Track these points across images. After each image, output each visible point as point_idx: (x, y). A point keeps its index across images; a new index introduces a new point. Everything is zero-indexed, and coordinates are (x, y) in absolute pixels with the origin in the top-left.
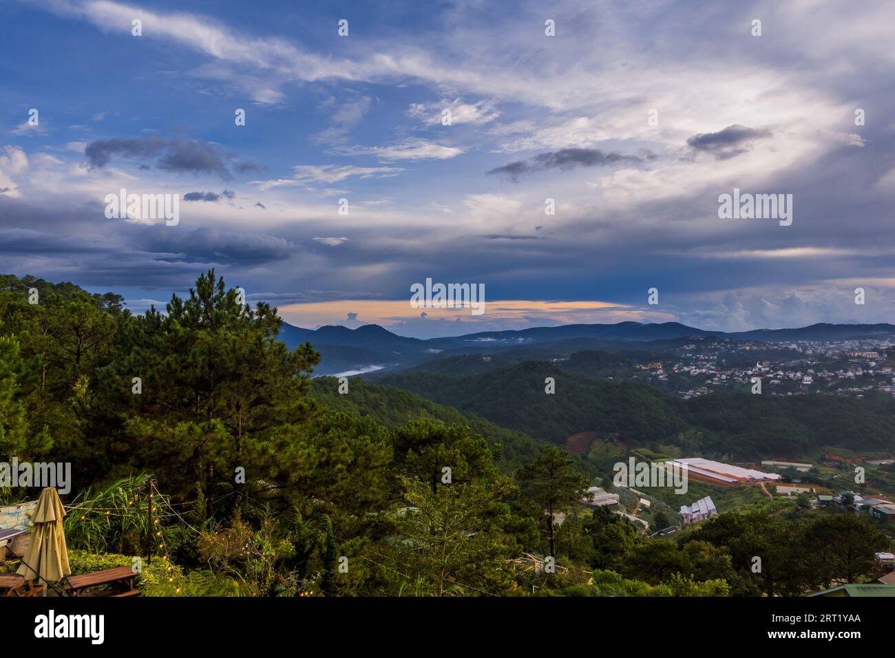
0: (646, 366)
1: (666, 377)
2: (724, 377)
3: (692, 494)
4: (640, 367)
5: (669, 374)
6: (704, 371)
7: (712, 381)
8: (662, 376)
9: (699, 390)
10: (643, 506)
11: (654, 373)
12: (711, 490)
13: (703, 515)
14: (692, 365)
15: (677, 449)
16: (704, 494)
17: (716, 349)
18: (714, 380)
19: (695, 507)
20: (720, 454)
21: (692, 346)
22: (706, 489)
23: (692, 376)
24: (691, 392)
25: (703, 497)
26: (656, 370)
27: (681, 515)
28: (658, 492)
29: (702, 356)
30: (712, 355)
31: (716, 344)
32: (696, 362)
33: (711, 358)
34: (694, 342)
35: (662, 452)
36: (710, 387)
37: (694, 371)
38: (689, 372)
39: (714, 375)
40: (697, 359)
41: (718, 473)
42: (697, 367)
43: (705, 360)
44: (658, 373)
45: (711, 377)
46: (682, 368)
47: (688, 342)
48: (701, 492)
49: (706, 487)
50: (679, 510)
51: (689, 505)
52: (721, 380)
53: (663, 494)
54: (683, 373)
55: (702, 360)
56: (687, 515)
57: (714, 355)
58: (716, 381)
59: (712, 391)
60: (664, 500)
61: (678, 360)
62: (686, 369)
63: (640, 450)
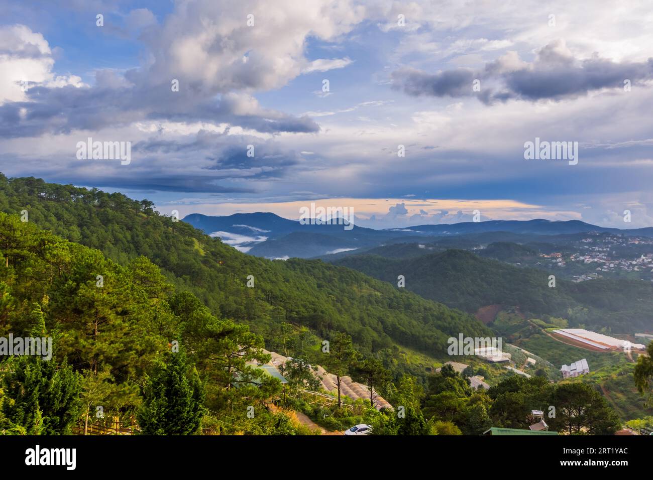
0: (548, 255)
1: (564, 264)
2: (612, 265)
3: (572, 357)
4: (543, 256)
5: (567, 262)
6: (596, 260)
7: (602, 268)
8: (560, 264)
9: (590, 275)
10: (529, 364)
11: (554, 261)
12: (587, 354)
13: (578, 373)
14: (587, 255)
15: (565, 322)
16: (582, 357)
17: (609, 243)
18: (604, 268)
19: (573, 366)
20: (600, 326)
21: (589, 240)
22: (584, 353)
23: (586, 264)
24: (583, 276)
25: (581, 359)
26: (556, 258)
27: (561, 372)
28: (546, 354)
29: (597, 248)
30: (606, 248)
31: (609, 238)
32: (591, 253)
33: (605, 249)
34: (591, 236)
35: (553, 323)
36: (599, 273)
37: (588, 260)
38: (583, 260)
39: (604, 264)
40: (593, 251)
41: (594, 341)
42: (592, 257)
43: (599, 251)
44: (558, 260)
45: (601, 265)
46: (579, 257)
47: (586, 236)
48: (580, 355)
49: (584, 351)
50: (560, 368)
51: (569, 365)
52: (609, 268)
53: (549, 355)
54: (578, 262)
55: (596, 252)
56: (566, 373)
57: (608, 247)
58: (605, 269)
59: (601, 276)
60: (548, 360)
61: (575, 251)
62: (582, 258)
63: (534, 320)
